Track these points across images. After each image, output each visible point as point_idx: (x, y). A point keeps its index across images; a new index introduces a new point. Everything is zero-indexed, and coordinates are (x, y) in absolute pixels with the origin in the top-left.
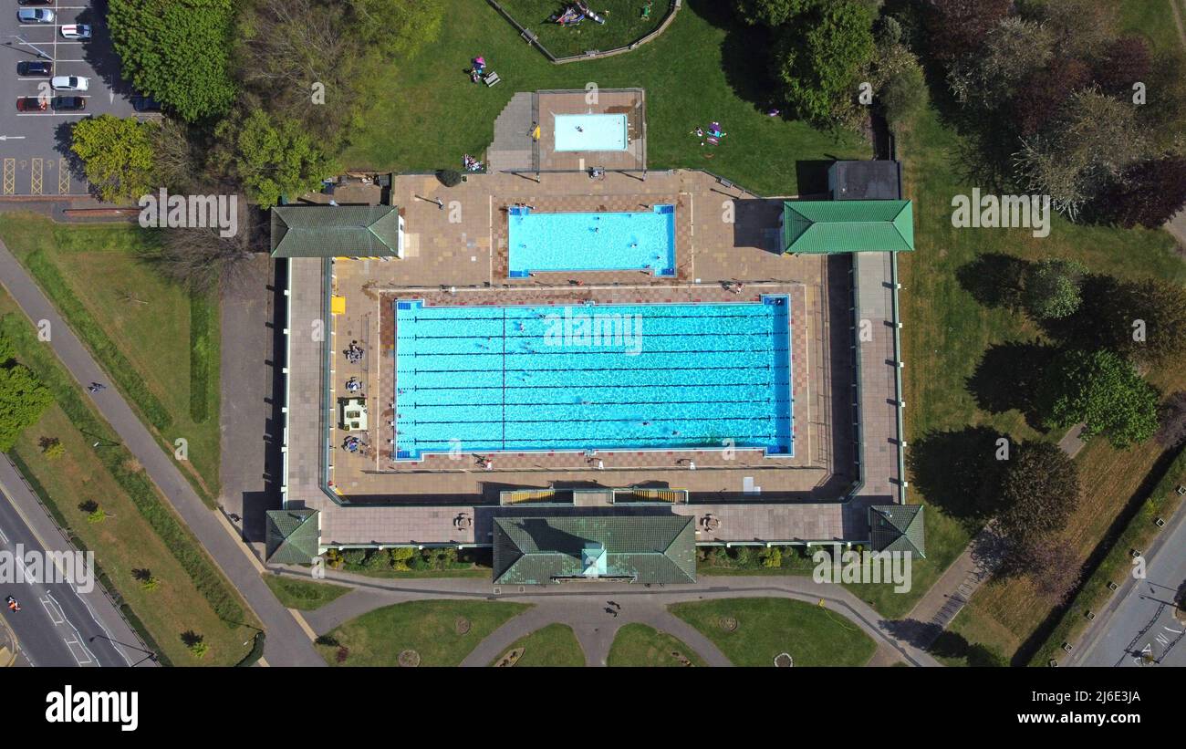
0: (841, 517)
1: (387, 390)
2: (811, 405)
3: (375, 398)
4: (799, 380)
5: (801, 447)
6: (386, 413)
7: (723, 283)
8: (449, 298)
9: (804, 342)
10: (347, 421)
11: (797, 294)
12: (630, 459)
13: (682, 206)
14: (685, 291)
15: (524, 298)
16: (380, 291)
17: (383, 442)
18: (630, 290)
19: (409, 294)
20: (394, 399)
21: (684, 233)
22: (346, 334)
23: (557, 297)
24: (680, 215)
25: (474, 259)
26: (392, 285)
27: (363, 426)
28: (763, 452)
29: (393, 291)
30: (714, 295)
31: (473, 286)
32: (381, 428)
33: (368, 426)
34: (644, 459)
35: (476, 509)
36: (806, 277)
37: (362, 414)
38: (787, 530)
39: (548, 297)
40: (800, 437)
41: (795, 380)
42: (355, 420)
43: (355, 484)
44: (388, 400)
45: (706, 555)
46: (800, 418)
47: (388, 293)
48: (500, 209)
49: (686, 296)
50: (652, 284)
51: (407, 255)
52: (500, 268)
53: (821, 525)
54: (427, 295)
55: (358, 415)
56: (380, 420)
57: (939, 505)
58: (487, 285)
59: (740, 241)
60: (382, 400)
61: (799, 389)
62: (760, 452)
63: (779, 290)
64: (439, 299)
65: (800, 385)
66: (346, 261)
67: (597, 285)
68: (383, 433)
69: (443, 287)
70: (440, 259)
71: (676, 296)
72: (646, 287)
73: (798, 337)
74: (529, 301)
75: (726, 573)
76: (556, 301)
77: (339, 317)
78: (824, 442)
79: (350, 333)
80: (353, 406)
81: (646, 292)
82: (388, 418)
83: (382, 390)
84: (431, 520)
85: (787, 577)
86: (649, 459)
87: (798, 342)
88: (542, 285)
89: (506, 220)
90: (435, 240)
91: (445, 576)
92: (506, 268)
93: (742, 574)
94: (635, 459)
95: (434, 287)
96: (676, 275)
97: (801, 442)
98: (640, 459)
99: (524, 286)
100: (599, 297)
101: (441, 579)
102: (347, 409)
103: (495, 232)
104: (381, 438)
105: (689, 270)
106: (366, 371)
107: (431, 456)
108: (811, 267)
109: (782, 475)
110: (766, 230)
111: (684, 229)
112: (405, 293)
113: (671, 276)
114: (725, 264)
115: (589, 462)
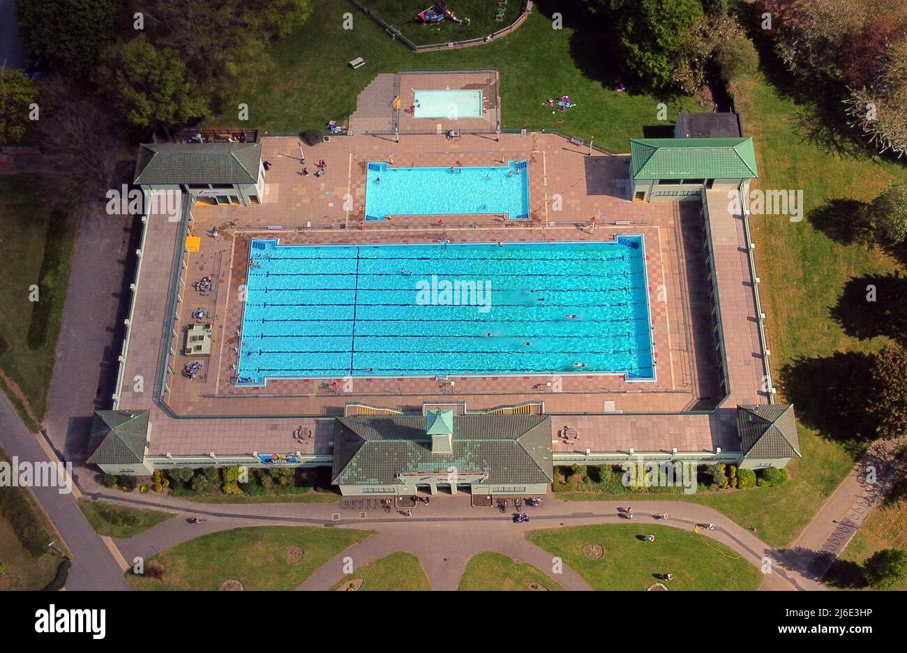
0: (709, 430)
1: (234, 319)
2: (671, 333)
3: (221, 327)
4: (658, 310)
5: (663, 373)
6: (231, 341)
7: (576, 225)
8: (304, 238)
9: (660, 275)
10: (190, 345)
11: (651, 234)
12: (484, 384)
13: (535, 161)
14: (539, 232)
15: (379, 237)
16: (236, 232)
17: (224, 368)
18: (485, 231)
19: (264, 234)
20: (240, 328)
21: (538, 184)
22: (198, 269)
23: (412, 237)
24: (532, 169)
25: (331, 205)
26: (249, 227)
27: (206, 350)
28: (624, 377)
29: (248, 232)
30: (568, 235)
31: (330, 228)
32: (224, 355)
33: (211, 350)
34: (499, 384)
35: (317, 422)
36: (659, 220)
37: (206, 338)
38: (652, 442)
39: (403, 237)
40: (662, 363)
41: (653, 310)
42: (198, 343)
43: (190, 408)
44: (234, 328)
45: (566, 480)
46: (661, 345)
47: (244, 234)
48: (359, 164)
49: (540, 236)
50: (507, 226)
51: (266, 201)
52: (356, 213)
53: (688, 437)
54: (282, 236)
55: (201, 338)
56: (225, 346)
57: (816, 428)
58: (343, 227)
59: (593, 190)
60: (228, 328)
61: (658, 318)
62: (620, 377)
63: (634, 230)
64: (293, 238)
65: (659, 314)
66: (204, 207)
67: (451, 226)
68: (226, 359)
69: (299, 229)
70: (298, 205)
71: (530, 236)
72: (500, 228)
73: (654, 271)
74: (382, 240)
75: (590, 498)
76: (410, 239)
77: (192, 254)
78: (688, 367)
79: (201, 268)
80: (197, 331)
81: (500, 232)
82: (232, 346)
83: (229, 319)
84: (269, 432)
85: (657, 502)
86: (504, 384)
87: (654, 276)
88: (397, 227)
89: (365, 173)
90: (294, 189)
91: (280, 502)
92: (362, 212)
93: (607, 499)
94: (489, 384)
95: (290, 228)
96: (530, 219)
97: (663, 368)
98: (494, 383)
99: (379, 227)
100: (454, 237)
101: (275, 504)
102: (191, 333)
103: (353, 182)
104: (223, 364)
105: (543, 214)
106: (215, 302)
107: (273, 381)
108: (663, 212)
109: (645, 399)
110: (618, 181)
111: (538, 180)
112: (261, 234)
113: (525, 219)
114: (578, 209)
115: (440, 387)
